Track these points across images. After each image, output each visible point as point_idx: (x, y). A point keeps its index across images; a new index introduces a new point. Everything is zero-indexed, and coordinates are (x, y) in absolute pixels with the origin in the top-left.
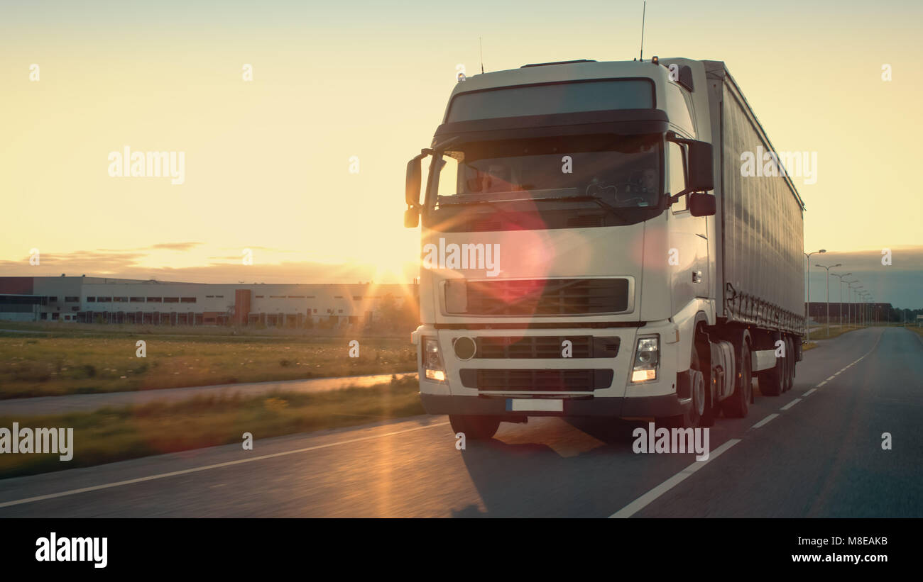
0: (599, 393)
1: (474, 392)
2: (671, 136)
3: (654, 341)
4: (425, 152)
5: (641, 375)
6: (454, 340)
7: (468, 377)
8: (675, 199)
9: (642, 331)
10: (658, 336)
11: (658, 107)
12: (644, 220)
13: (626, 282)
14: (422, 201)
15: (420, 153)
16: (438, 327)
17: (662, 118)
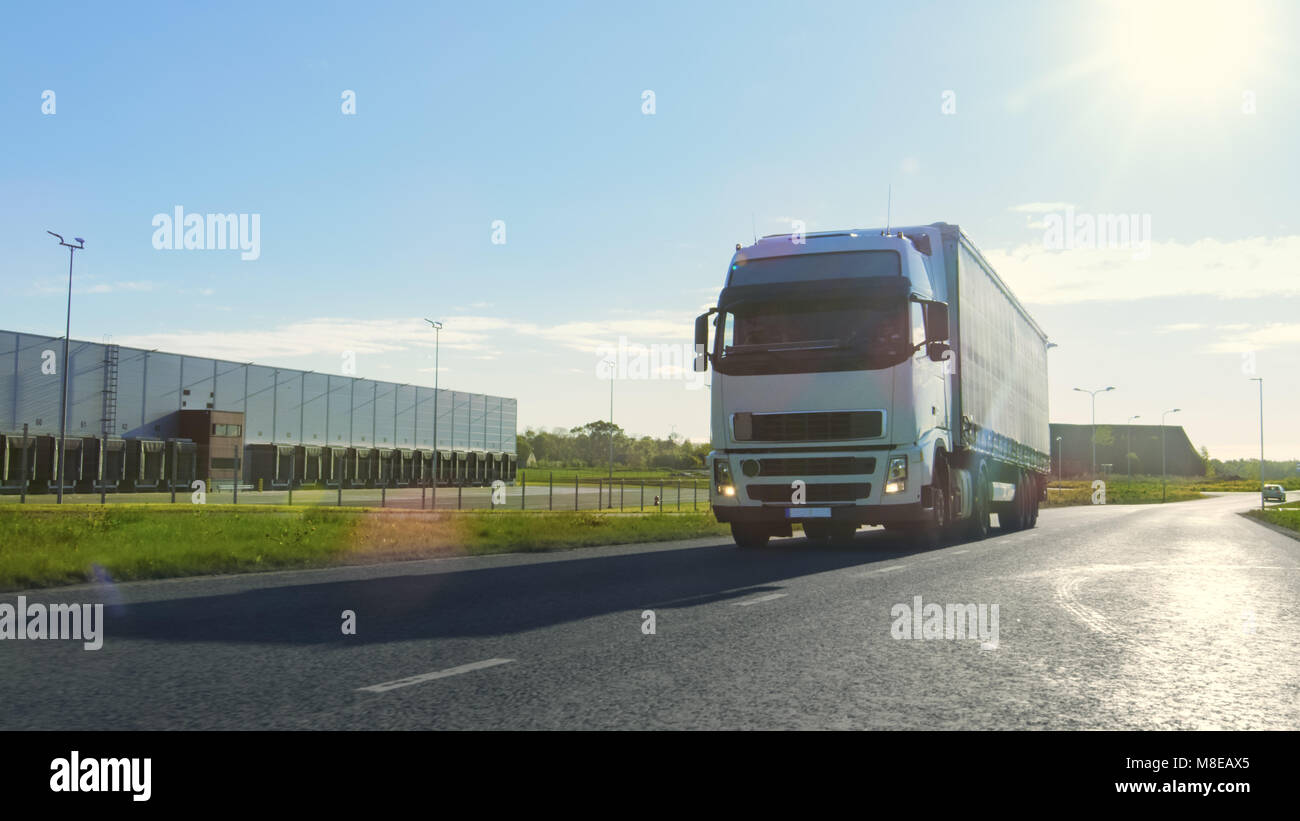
0: (859, 502)
1: (758, 503)
2: (914, 298)
3: (903, 460)
4: (712, 311)
5: (892, 488)
6: (741, 462)
7: (753, 491)
8: (918, 348)
9: (893, 453)
10: (906, 457)
11: (904, 274)
12: (894, 365)
13: (880, 414)
14: (711, 350)
15: (708, 311)
16: (728, 451)
17: (906, 283)
